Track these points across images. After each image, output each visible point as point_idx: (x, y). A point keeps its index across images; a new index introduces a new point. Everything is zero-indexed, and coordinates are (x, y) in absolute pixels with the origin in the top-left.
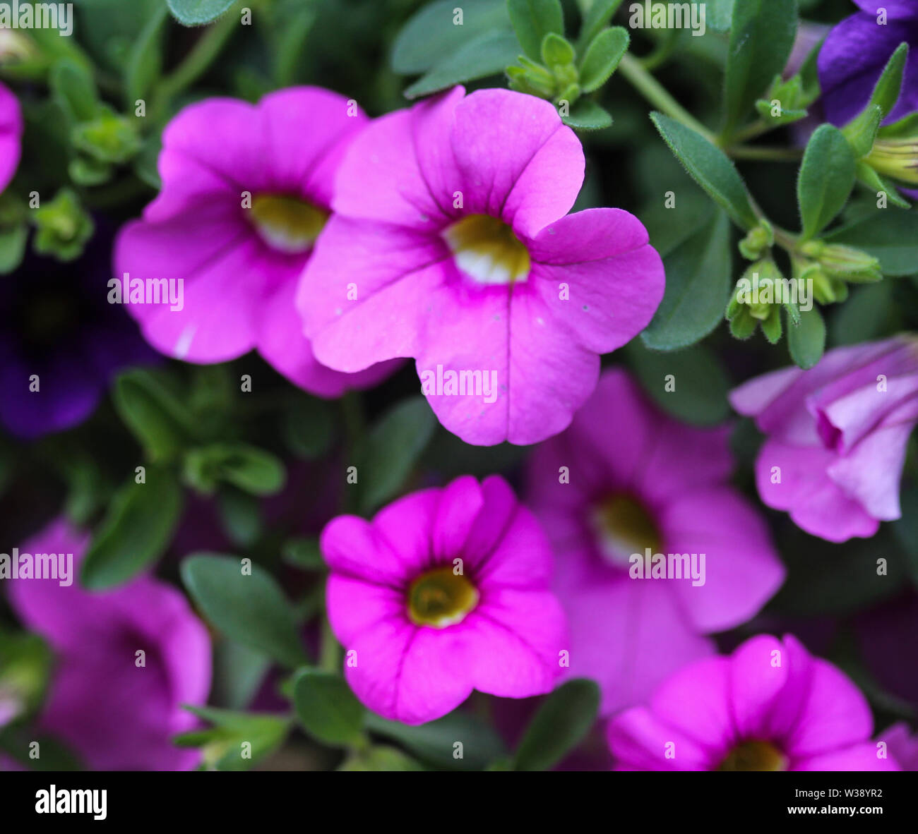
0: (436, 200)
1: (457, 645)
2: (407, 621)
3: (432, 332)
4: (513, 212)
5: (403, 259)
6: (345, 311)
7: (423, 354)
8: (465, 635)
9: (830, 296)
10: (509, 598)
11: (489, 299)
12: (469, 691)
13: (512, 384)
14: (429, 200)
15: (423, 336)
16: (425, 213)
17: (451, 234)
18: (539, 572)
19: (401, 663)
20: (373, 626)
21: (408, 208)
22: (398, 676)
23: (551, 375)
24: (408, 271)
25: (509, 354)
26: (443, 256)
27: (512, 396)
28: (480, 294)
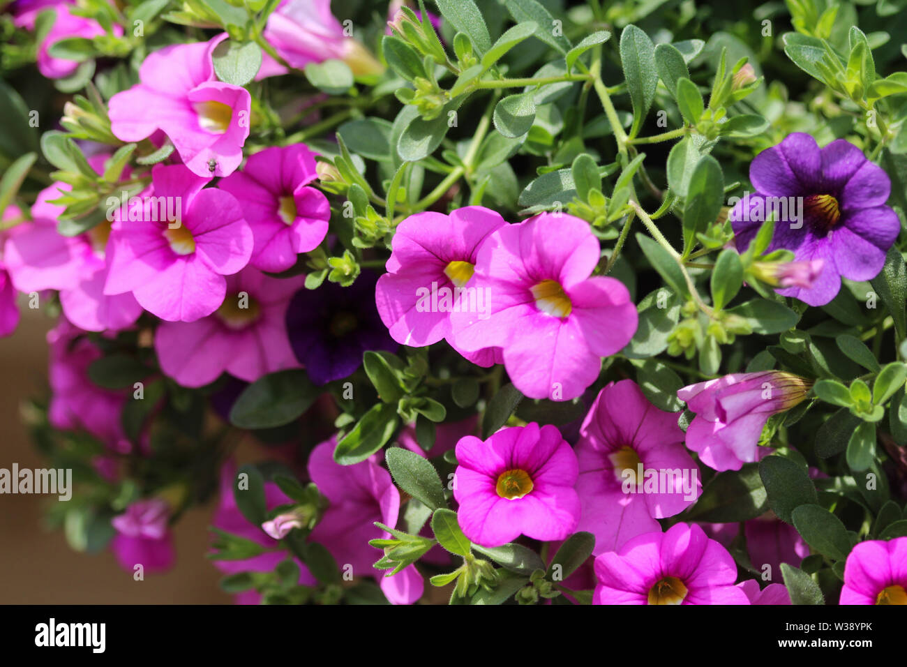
0: (527, 271)
1: (517, 509)
2: (495, 494)
3: (516, 337)
4: (563, 278)
5: (509, 299)
6: (474, 323)
7: (508, 347)
8: (522, 504)
9: (725, 340)
10: (548, 488)
11: (550, 323)
12: (519, 534)
13: (554, 368)
14: (524, 270)
15: (511, 337)
16: (521, 277)
17: (535, 289)
18: (568, 477)
19: (487, 514)
20: (476, 494)
21: (513, 272)
22: (484, 521)
23: (575, 366)
24: (510, 306)
25: (554, 353)
26: (530, 300)
27: (553, 374)
28: (545, 322)
